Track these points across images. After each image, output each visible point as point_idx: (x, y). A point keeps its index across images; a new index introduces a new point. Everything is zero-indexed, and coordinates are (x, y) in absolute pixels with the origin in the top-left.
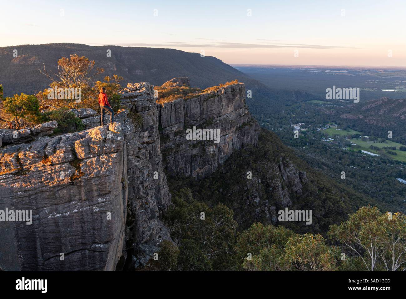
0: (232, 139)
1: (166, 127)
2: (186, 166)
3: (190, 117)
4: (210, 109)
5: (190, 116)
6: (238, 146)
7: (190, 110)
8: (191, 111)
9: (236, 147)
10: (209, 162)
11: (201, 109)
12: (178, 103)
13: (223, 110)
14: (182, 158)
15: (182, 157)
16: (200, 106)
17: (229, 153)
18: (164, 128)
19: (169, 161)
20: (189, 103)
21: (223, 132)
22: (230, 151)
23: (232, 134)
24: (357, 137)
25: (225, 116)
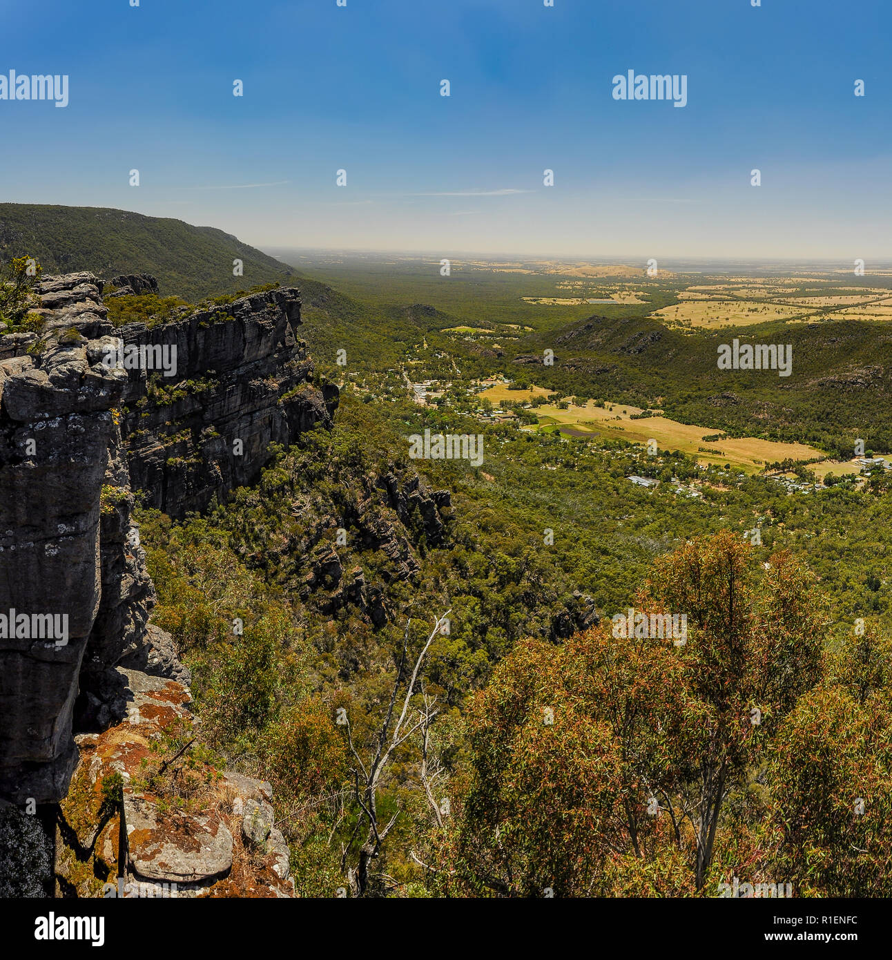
0: (271, 422)
2: (152, 488)
4: (212, 349)
6: (284, 438)
10: (210, 479)
11: (190, 349)
12: (133, 335)
13: (246, 352)
14: (141, 468)
16: (189, 340)
17: (261, 455)
20: (160, 334)
21: (246, 405)
22: (265, 451)
23: (268, 410)
24: (548, 401)
25: (251, 366)
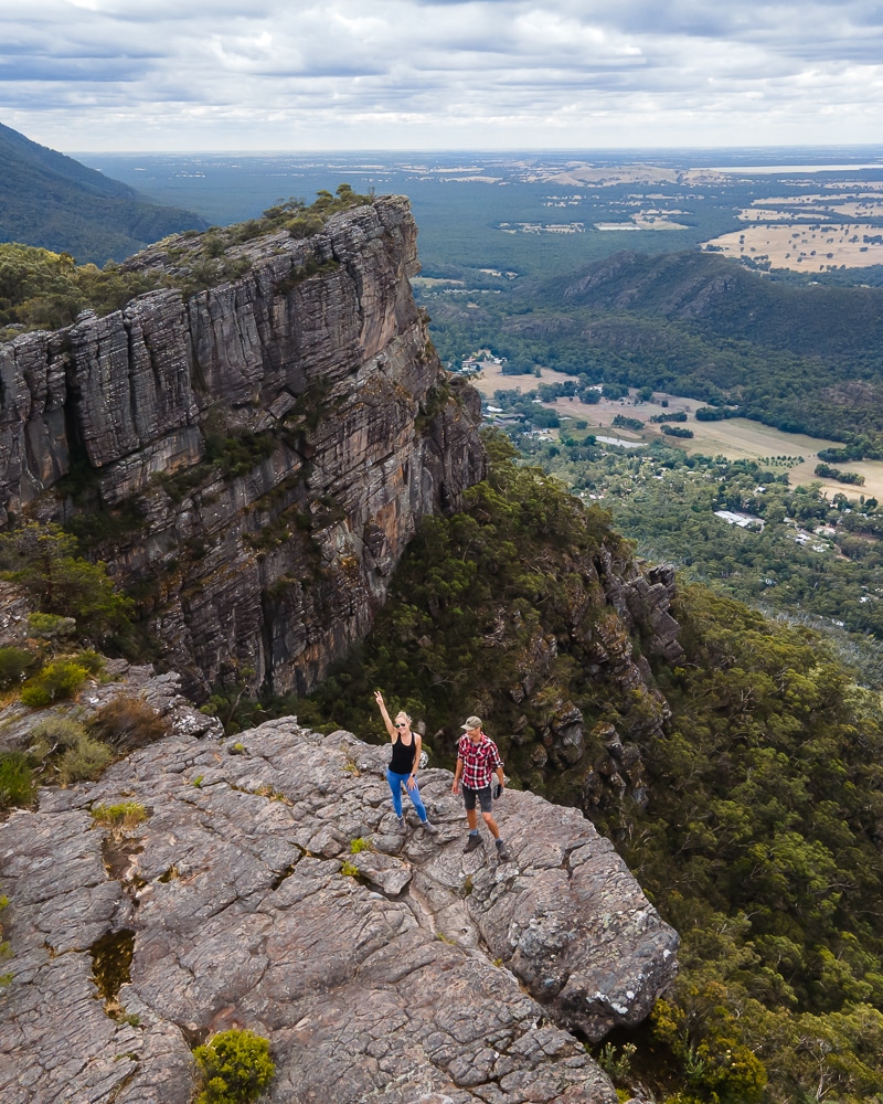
1: (116, 462)
2: (247, 647)
3: (219, 391)
4: (305, 337)
5: (218, 381)
6: (428, 500)
7: (215, 350)
8: (221, 358)
9: (421, 508)
10: (340, 604)
11: (263, 342)
12: (159, 319)
13: (363, 336)
14: (222, 614)
15: (220, 609)
16: (260, 322)
17: (398, 539)
18: (104, 466)
19: (170, 643)
20: (204, 312)
21: (376, 446)
22: (403, 531)
23: (404, 451)
24: (567, 391)
25: (372, 365)
